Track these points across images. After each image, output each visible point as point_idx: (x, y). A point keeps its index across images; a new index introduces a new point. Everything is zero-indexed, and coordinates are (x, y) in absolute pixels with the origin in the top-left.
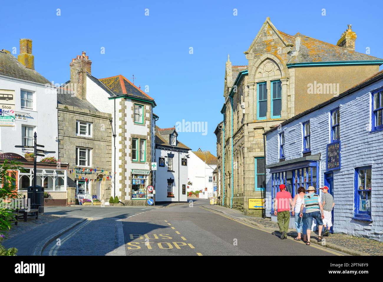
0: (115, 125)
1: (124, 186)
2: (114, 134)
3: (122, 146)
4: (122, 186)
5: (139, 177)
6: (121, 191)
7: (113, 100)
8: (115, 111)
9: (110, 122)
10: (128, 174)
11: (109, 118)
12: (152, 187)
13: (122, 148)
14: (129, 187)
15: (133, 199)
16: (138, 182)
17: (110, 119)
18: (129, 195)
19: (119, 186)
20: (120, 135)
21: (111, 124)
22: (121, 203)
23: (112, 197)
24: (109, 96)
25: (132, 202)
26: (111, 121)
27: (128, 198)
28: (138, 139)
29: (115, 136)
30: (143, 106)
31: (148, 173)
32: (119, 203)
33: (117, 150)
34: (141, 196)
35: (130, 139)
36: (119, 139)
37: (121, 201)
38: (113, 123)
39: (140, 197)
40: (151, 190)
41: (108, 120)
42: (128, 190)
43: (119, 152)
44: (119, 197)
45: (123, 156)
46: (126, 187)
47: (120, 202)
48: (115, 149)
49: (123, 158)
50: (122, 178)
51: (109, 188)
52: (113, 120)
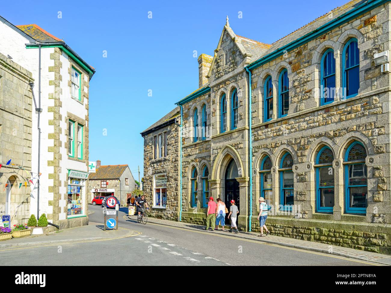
0: (40, 92)
1: (58, 196)
2: (38, 107)
3: (55, 130)
4: (54, 197)
5: (75, 182)
6: (51, 205)
7: (37, 50)
8: (40, 69)
9: (29, 87)
10: (63, 178)
11: (28, 78)
12: (114, 200)
13: (56, 133)
14: (65, 199)
15: (69, 217)
16: (74, 190)
17: (29, 81)
18: (65, 212)
19: (47, 196)
20: (50, 110)
21: (31, 89)
22: (53, 225)
23: (32, 216)
24: (28, 42)
25: (69, 222)
26: (31, 85)
27: (62, 216)
28: (74, 122)
29: (39, 110)
30: (81, 73)
31: (86, 176)
32: (49, 226)
33: (44, 136)
34: (76, 212)
35: (67, 120)
36: (47, 116)
37: (52, 223)
38: (36, 89)
39: (76, 214)
40: (113, 204)
41: (28, 82)
42: (63, 203)
43: (49, 138)
44: (48, 215)
45: (57, 145)
46: (61, 199)
47: (50, 224)
48: (40, 132)
49: (55, 149)
50: (54, 182)
51: (27, 199)
52: (36, 83)
